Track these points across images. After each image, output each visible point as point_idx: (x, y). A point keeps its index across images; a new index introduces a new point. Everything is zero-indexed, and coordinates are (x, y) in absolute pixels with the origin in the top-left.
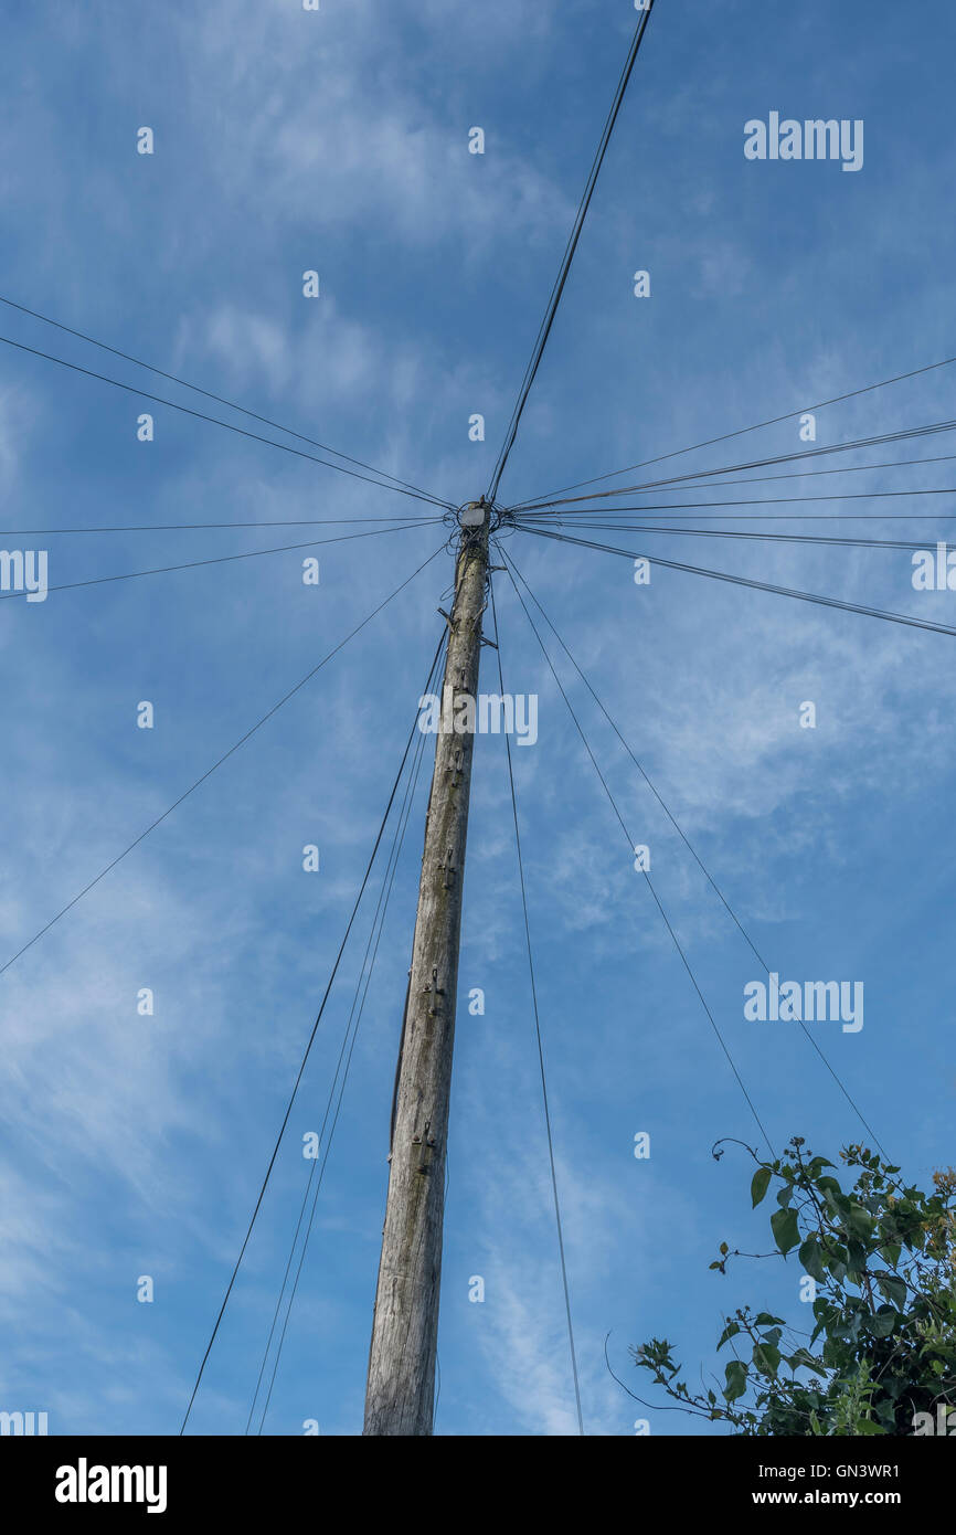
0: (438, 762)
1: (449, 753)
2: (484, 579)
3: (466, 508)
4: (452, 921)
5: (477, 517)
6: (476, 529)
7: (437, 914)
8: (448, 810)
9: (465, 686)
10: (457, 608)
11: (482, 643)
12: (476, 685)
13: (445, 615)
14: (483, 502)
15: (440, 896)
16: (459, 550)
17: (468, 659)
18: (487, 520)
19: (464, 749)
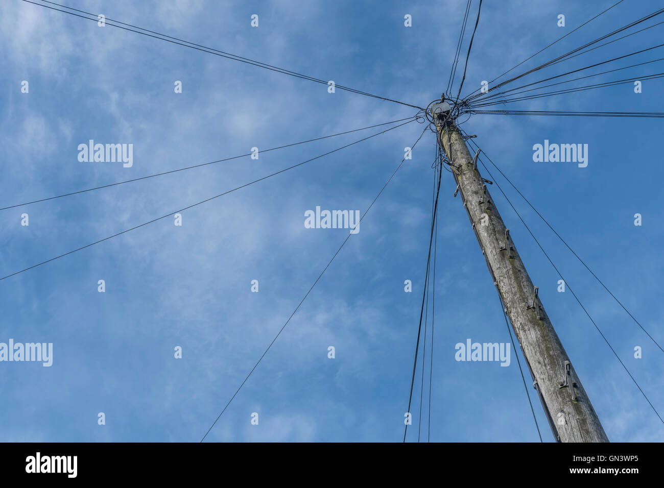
4: (556, 340)
5: (443, 107)
7: (543, 336)
9: (487, 199)
14: (444, 99)
15: (538, 325)
17: (480, 185)
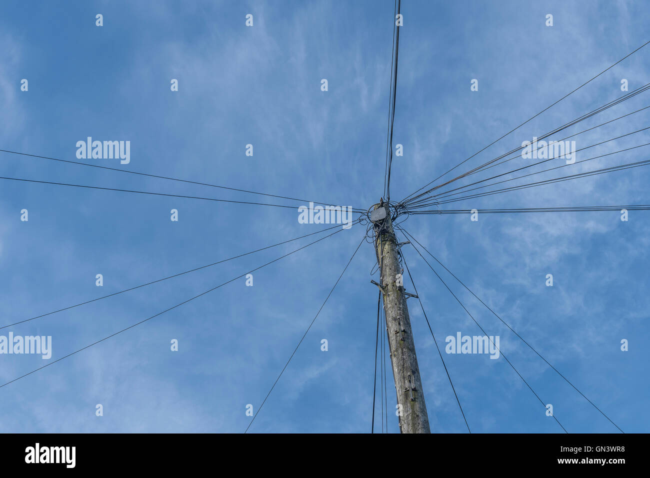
0: (398, 386)
1: (404, 378)
2: (397, 254)
3: (372, 209)
5: (381, 213)
6: (383, 221)
8: (413, 419)
9: (402, 328)
10: (383, 277)
11: (406, 296)
12: (410, 326)
13: (377, 284)
14: (383, 203)
16: (374, 238)
17: (400, 310)
18: (388, 214)
19: (414, 373)
